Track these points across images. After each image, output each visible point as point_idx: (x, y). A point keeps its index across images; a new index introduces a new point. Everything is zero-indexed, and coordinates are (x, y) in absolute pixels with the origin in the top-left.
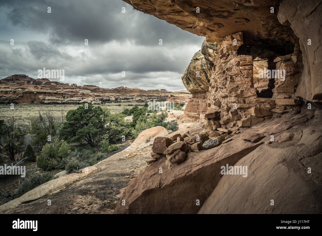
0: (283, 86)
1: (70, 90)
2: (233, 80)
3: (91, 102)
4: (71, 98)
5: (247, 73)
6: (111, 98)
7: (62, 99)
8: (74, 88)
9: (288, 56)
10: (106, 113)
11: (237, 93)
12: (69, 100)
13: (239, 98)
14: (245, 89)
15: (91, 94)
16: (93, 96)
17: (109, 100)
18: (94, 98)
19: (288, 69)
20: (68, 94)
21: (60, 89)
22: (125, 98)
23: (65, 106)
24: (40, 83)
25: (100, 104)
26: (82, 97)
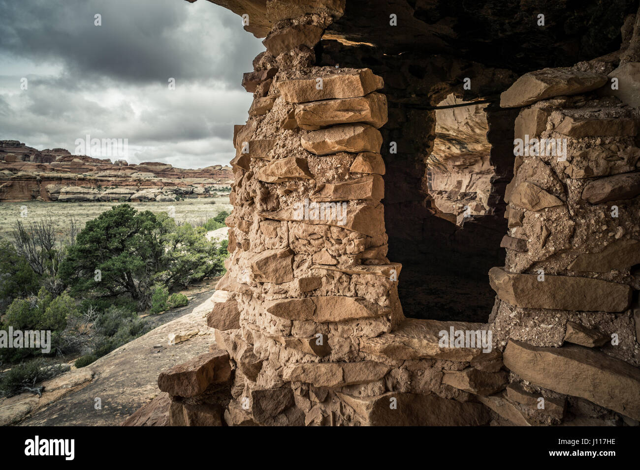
0: (555, 266)
1: (113, 173)
2: (274, 210)
3: (156, 196)
4: (113, 188)
5: (341, 177)
6: (196, 187)
7: (96, 191)
8: (120, 169)
9: (591, 67)
10: (164, 224)
11: (286, 292)
12: (109, 194)
13: (296, 323)
14: (323, 272)
15: (156, 180)
16: (159, 184)
17: (192, 193)
18: (162, 189)
19: (594, 155)
20: (109, 181)
21: (91, 170)
22: (225, 187)
23: (101, 205)
24: (50, 159)
25: (174, 201)
26: (137, 187)
